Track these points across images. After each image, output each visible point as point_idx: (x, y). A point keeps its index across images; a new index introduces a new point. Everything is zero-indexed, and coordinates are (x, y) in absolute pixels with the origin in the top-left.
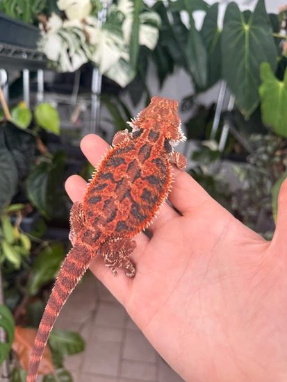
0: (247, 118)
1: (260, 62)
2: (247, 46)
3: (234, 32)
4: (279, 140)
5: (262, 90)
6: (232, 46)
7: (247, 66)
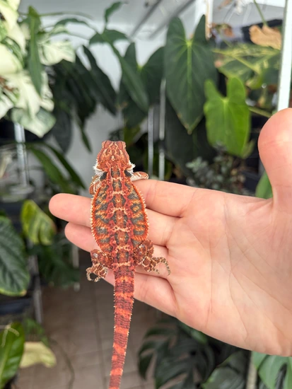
0: (189, 132)
1: (204, 80)
2: (189, 61)
3: (176, 46)
4: (231, 159)
5: (207, 107)
6: (175, 59)
7: (190, 81)
